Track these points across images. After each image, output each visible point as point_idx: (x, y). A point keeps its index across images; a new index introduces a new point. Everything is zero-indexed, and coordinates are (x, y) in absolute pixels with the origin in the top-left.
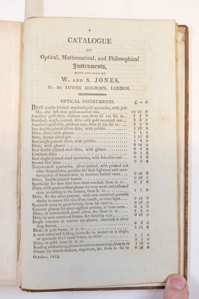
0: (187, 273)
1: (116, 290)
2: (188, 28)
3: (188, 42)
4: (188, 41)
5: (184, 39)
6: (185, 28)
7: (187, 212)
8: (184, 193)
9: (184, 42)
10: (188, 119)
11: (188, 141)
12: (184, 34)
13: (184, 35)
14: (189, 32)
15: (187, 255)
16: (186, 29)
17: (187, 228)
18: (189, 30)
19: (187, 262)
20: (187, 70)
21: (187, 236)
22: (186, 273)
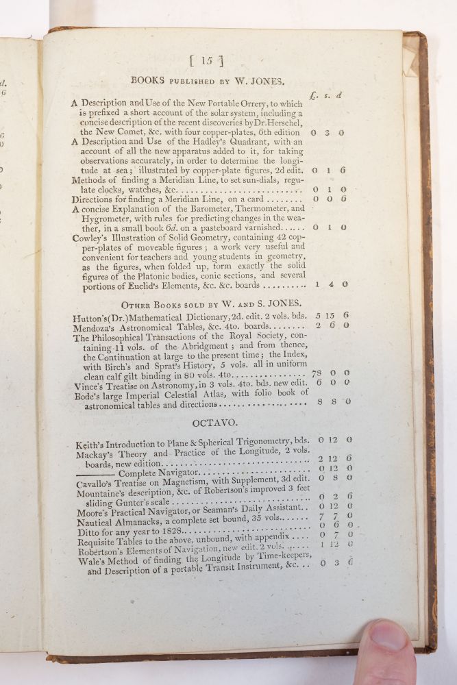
0: (436, 617)
1: (267, 658)
2: (425, 38)
3: (427, 72)
4: (428, 68)
5: (418, 64)
6: (417, 39)
7: (434, 471)
8: (425, 427)
9: (418, 71)
10: (430, 253)
11: (432, 305)
12: (417, 51)
13: (418, 57)
14: (429, 49)
15: (436, 574)
16: (421, 40)
17: (435, 509)
18: (430, 43)
19: (436, 590)
20: (426, 137)
21: (435, 529)
22: (434, 618)
